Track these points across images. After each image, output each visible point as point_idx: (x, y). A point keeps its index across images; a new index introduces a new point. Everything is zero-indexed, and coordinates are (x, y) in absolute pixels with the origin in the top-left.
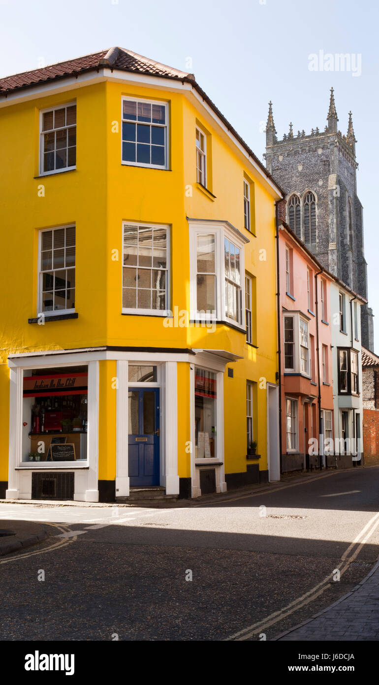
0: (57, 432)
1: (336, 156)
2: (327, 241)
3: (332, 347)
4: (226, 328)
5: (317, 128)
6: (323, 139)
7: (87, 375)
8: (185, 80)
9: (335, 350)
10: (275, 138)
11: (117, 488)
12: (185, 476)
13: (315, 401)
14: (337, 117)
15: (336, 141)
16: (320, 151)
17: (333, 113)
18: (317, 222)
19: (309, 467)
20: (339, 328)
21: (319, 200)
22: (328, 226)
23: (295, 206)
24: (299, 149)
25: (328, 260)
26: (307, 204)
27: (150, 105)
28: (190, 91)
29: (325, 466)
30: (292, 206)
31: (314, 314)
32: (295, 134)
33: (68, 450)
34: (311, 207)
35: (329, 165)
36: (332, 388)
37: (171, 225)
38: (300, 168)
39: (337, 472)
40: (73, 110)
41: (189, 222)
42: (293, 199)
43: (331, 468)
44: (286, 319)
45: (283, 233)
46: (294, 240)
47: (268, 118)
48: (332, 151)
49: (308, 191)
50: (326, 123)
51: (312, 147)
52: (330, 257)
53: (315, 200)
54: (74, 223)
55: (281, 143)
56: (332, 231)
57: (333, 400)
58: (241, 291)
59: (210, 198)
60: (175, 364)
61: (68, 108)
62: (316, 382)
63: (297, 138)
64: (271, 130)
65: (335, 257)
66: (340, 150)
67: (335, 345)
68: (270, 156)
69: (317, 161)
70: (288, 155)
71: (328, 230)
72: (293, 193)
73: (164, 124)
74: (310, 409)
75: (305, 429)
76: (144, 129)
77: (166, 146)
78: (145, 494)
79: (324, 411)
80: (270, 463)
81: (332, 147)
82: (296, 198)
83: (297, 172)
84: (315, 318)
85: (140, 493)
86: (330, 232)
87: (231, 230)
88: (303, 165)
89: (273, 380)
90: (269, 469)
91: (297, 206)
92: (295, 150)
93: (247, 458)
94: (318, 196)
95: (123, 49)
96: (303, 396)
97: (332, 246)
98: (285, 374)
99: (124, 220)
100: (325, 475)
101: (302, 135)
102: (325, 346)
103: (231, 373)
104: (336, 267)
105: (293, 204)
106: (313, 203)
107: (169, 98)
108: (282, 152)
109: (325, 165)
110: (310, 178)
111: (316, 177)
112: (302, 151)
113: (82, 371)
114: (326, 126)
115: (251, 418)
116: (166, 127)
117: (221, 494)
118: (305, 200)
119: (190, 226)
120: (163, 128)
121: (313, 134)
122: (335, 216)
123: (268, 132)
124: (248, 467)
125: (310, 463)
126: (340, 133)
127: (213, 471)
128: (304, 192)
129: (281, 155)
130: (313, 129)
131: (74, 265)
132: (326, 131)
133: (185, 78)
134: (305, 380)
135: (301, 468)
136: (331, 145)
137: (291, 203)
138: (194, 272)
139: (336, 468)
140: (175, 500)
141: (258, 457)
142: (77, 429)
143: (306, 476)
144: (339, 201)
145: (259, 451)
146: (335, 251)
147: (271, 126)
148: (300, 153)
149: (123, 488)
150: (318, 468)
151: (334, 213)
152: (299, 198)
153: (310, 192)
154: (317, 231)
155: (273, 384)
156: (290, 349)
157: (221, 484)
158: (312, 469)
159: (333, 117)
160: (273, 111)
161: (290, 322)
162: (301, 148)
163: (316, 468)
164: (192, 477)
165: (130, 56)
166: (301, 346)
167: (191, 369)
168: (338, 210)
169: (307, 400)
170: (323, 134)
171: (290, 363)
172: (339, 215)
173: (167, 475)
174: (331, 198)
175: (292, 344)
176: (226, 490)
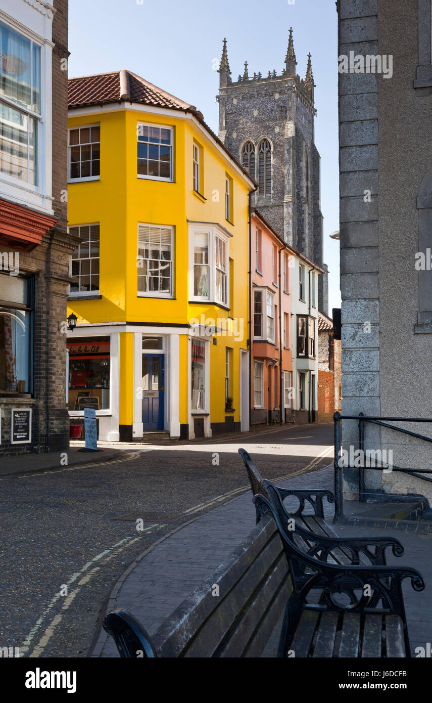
0: (82, 388)
1: (294, 102)
2: (282, 193)
3: (292, 315)
4: (217, 308)
5: (274, 71)
6: (280, 83)
7: (109, 344)
8: (187, 111)
9: (295, 317)
10: (229, 79)
11: (133, 431)
12: (185, 423)
13: (277, 364)
14: (295, 60)
15: (294, 86)
16: (277, 96)
17: (291, 56)
18: (272, 173)
19: (271, 422)
20: (298, 297)
21: (275, 148)
22: (284, 177)
23: (249, 154)
24: (255, 93)
25: (283, 212)
26: (262, 152)
27: (159, 128)
28: (191, 119)
29: (284, 421)
30: (246, 154)
31: (278, 286)
32: (251, 76)
33: (94, 402)
34: (266, 156)
35: (286, 111)
36: (291, 352)
37: (175, 226)
38: (256, 113)
39: (294, 426)
40: (97, 130)
41: (189, 223)
42: (247, 146)
43: (290, 423)
44: (256, 292)
45: (255, 219)
46: (263, 224)
47: (222, 56)
48: (290, 96)
49: (263, 138)
50: (284, 66)
51: (269, 91)
52: (285, 210)
53: (270, 148)
54: (99, 222)
55: (236, 85)
56: (289, 183)
57: (292, 363)
58: (226, 277)
59: (202, 201)
60: (178, 336)
61: (92, 128)
62: (278, 347)
63: (253, 81)
64: (224, 70)
65: (290, 210)
66: (297, 96)
67: (295, 313)
68: (224, 98)
69: (273, 107)
70: (243, 98)
71: (284, 181)
72: (247, 140)
73: (170, 144)
74: (273, 370)
75: (269, 388)
76: (154, 148)
77: (171, 162)
78: (155, 436)
79: (284, 372)
80: (242, 416)
81: (289, 92)
82: (251, 145)
83: (252, 117)
84: (278, 289)
85: (151, 435)
86: (286, 184)
87: (221, 229)
88: (259, 110)
89: (245, 347)
90: (241, 421)
91: (251, 154)
92: (251, 93)
93: (226, 411)
94: (274, 144)
95: (132, 73)
96: (268, 359)
97: (288, 198)
98: (254, 340)
99: (139, 222)
100: (285, 428)
101: (258, 78)
102: (286, 314)
103: (215, 341)
104: (291, 221)
105: (248, 152)
106: (269, 152)
107: (174, 124)
108: (236, 95)
109: (282, 111)
110: (265, 124)
111: (272, 124)
112: (258, 95)
113: (106, 340)
114: (284, 69)
115: (228, 378)
116: (171, 147)
117: (208, 439)
118: (260, 148)
119: (189, 226)
120: (169, 147)
121: (269, 76)
122: (291, 166)
123: (220, 71)
124: (227, 418)
125: (272, 418)
126: (298, 77)
127: (203, 420)
128: (260, 140)
129: (235, 98)
130: (269, 72)
131: (99, 256)
132: (284, 75)
133: (188, 109)
134: (271, 345)
135: (265, 422)
136: (288, 90)
137: (246, 150)
138: (191, 263)
139: (293, 423)
140: (177, 441)
141: (233, 411)
142: (99, 386)
143: (269, 429)
144: (296, 151)
145: (234, 406)
146: (291, 204)
147: (225, 66)
148: (256, 96)
149: (138, 430)
150: (279, 423)
151: (291, 163)
152: (253, 145)
153: (265, 140)
154: (272, 181)
155: (245, 350)
156: (258, 319)
157: (208, 431)
158: (274, 423)
159: (291, 60)
160: (227, 49)
161: (258, 296)
162: (257, 92)
163: (277, 423)
164: (189, 423)
165: (138, 81)
166: (268, 316)
167: (190, 340)
168: (295, 160)
169: (271, 363)
170: (280, 78)
171: (258, 331)
172: (296, 165)
173: (171, 421)
174: (288, 147)
175: (260, 315)
176: (211, 435)
